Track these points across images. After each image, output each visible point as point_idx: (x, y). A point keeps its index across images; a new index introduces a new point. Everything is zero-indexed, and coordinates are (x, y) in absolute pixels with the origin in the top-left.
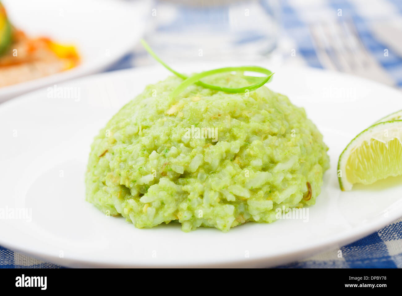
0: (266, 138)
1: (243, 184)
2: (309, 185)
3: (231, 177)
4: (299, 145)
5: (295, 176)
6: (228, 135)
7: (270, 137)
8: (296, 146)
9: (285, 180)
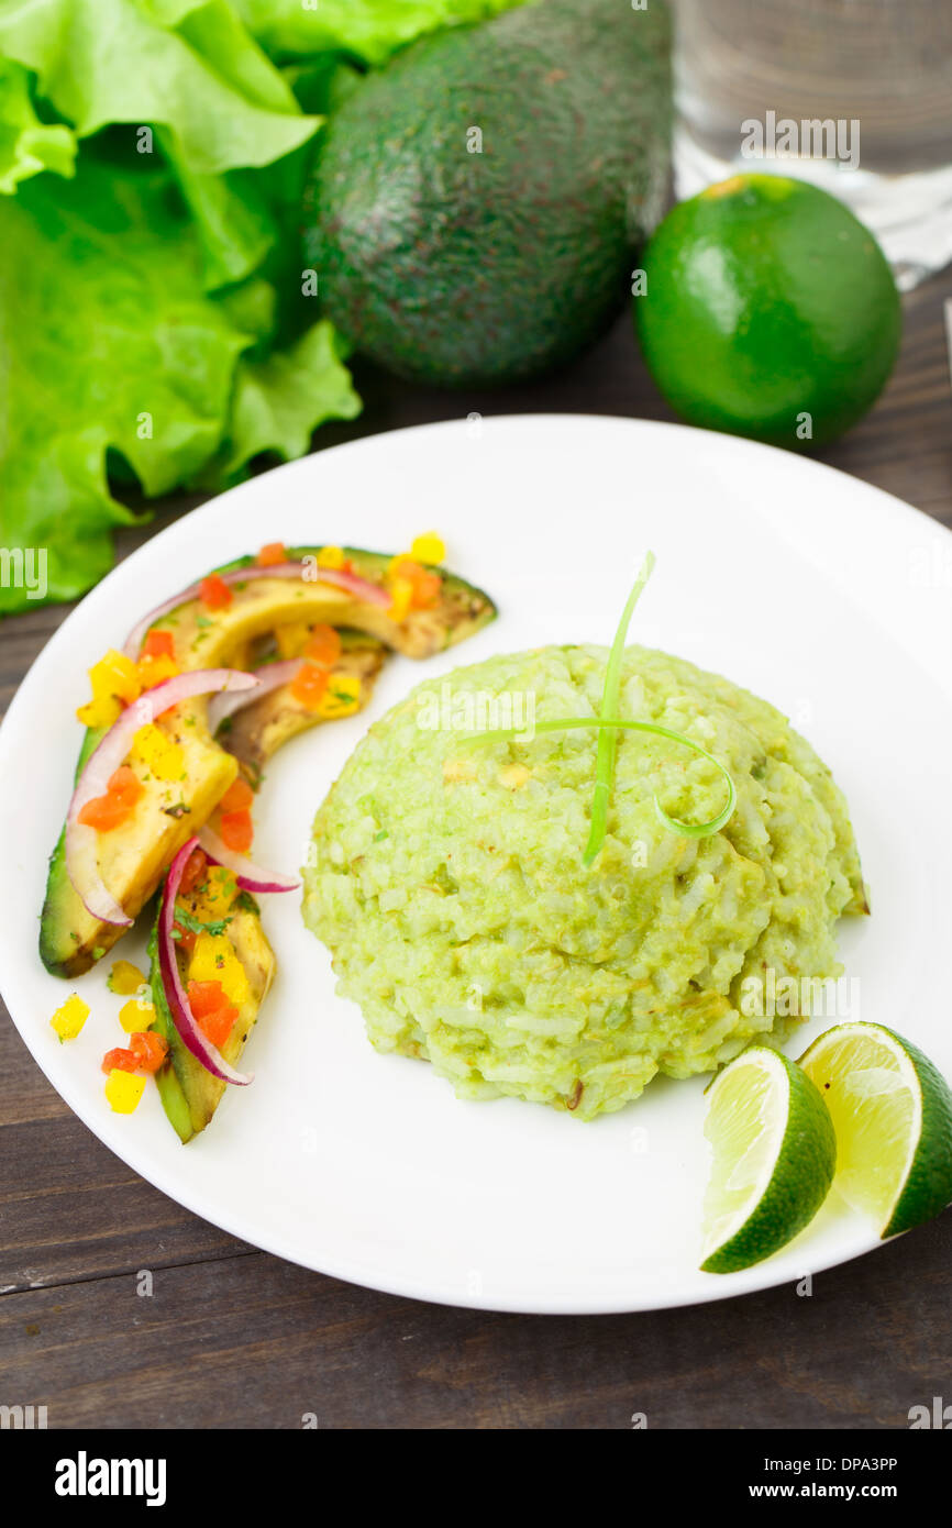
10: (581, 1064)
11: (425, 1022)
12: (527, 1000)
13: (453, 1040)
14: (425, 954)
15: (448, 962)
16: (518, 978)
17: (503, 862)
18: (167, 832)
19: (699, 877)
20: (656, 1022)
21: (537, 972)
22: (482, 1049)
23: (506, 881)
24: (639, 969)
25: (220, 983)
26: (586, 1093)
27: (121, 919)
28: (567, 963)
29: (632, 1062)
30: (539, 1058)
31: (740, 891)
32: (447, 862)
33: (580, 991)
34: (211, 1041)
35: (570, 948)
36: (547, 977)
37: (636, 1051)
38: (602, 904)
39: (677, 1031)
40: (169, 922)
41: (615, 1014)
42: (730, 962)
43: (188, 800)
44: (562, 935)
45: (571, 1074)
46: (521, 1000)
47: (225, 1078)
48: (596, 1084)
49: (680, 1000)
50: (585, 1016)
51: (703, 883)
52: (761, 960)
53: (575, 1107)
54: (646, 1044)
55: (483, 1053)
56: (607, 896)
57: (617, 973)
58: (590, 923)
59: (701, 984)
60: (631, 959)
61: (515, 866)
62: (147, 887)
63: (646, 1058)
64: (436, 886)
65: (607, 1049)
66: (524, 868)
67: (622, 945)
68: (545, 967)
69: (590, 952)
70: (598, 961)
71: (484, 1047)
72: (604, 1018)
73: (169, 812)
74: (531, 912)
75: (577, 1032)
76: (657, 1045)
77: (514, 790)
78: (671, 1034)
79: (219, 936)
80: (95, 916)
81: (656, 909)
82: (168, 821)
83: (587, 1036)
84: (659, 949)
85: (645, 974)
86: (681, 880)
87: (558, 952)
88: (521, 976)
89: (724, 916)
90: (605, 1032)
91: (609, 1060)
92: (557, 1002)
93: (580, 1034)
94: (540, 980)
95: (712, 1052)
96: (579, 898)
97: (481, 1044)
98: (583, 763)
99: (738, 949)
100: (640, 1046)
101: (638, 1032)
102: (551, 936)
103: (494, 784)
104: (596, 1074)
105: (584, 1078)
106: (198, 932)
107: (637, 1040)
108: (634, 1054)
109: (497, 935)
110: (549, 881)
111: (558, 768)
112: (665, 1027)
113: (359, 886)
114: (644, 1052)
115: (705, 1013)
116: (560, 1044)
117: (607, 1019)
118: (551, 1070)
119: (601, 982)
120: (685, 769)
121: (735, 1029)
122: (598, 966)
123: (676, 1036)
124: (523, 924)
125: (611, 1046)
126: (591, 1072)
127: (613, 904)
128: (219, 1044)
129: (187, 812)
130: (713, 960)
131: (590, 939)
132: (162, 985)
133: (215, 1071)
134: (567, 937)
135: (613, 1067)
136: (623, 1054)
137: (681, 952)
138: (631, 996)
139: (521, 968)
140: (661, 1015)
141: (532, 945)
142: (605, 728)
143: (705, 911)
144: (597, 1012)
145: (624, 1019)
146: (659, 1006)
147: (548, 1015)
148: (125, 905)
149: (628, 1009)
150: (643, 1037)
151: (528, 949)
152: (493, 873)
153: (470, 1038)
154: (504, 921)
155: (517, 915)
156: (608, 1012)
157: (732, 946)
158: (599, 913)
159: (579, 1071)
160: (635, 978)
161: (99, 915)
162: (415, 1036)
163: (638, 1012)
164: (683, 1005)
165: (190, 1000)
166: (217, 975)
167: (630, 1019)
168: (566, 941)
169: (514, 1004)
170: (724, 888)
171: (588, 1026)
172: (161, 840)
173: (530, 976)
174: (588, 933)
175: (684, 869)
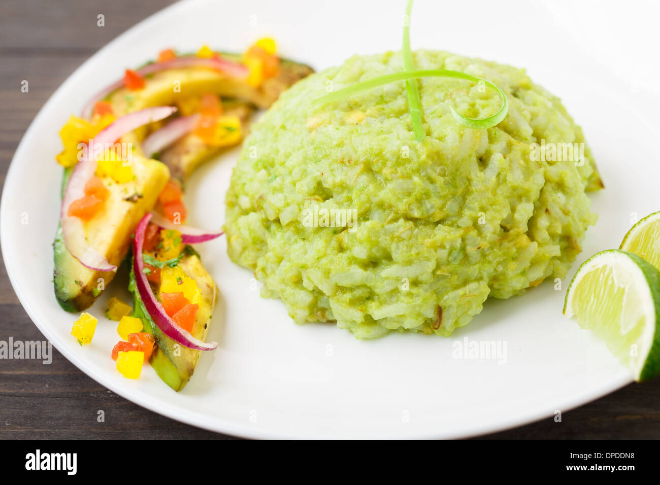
0: (396, 220)
1: (327, 273)
2: (440, 311)
3: (317, 257)
4: (448, 247)
5: (415, 291)
6: (345, 195)
7: (401, 221)
8: (442, 247)
9: (395, 292)
10: (438, 293)
11: (326, 289)
12: (394, 256)
13: (348, 296)
14: (319, 244)
15: (334, 244)
16: (384, 241)
17: (359, 168)
18: (129, 212)
19: (493, 156)
20: (484, 256)
21: (396, 234)
22: (368, 299)
23: (364, 178)
24: (465, 221)
25: (182, 293)
26: (444, 314)
27: (106, 267)
28: (416, 226)
29: (472, 286)
30: (409, 295)
31: (522, 162)
32: (322, 179)
33: (428, 241)
34: (183, 327)
35: (416, 214)
36: (404, 236)
37: (473, 278)
38: (432, 181)
39: (498, 259)
40: (141, 265)
41: (455, 253)
42: (525, 211)
43: (140, 191)
44: (409, 206)
45: (432, 301)
46: (389, 258)
47: (196, 347)
48: (450, 306)
49: (496, 238)
50: (436, 258)
51: (497, 159)
52: (544, 209)
53: (439, 326)
54: (480, 272)
55: (370, 301)
56: (434, 176)
57: (452, 225)
58: (427, 195)
59: (508, 226)
60: (460, 214)
61: (368, 169)
62: (121, 249)
63: (481, 282)
64: (317, 197)
65: (455, 280)
66: (375, 168)
67: (451, 206)
68: (401, 230)
69: (429, 215)
70: (437, 220)
71: (370, 296)
72: (448, 257)
73: (128, 200)
74: (386, 194)
75: (431, 271)
76: (488, 270)
77: (357, 124)
78: (495, 262)
79: (176, 267)
80: (90, 268)
81: (469, 180)
82: (129, 206)
83: (439, 273)
84: (476, 205)
85: (470, 223)
86: (483, 161)
87: (408, 218)
88: (386, 240)
89: (515, 178)
90: (450, 268)
91: (457, 287)
92: (414, 252)
93: (434, 272)
94: (400, 239)
95: (524, 273)
96: (416, 179)
97: (367, 295)
98: (400, 103)
99: (528, 201)
100: (476, 274)
101: (473, 265)
102: (402, 207)
103: (343, 123)
104: (450, 299)
105: (442, 304)
106: (162, 267)
107: (473, 270)
108: (472, 281)
109: (364, 216)
110: (393, 173)
111: (383, 109)
112: (490, 258)
113: (264, 217)
114: (479, 279)
115: (515, 244)
116: (421, 283)
117: (450, 258)
118: (419, 301)
119: (442, 233)
120: (468, 93)
121: (537, 255)
122: (437, 223)
123: (499, 263)
124: (381, 206)
125: (456, 277)
126: (446, 297)
127: (440, 180)
128: (189, 329)
129: (140, 197)
130: (513, 210)
131: (429, 206)
132: (143, 304)
133: (189, 345)
134: (414, 207)
135: (461, 292)
136: (465, 283)
137: (492, 205)
138: (463, 240)
139: (385, 234)
140: (486, 250)
141: (390, 217)
142: (409, 80)
143: (502, 177)
144: (443, 253)
145: (461, 257)
146: (485, 244)
147: (409, 263)
148: (109, 260)
149: (463, 249)
150: (477, 267)
151: (387, 221)
152: (353, 176)
153: (358, 293)
154: (368, 205)
155: (375, 200)
156: (450, 253)
157: (524, 199)
158: (430, 187)
159: (439, 299)
160: (463, 226)
161: (92, 267)
162: (321, 305)
163: (471, 250)
164: (499, 240)
165: (163, 306)
166: (180, 289)
167: (466, 256)
168: (412, 209)
169: (384, 261)
170: (511, 162)
171: (438, 267)
172: (126, 217)
173: (392, 239)
174: (427, 202)
175: (482, 152)
